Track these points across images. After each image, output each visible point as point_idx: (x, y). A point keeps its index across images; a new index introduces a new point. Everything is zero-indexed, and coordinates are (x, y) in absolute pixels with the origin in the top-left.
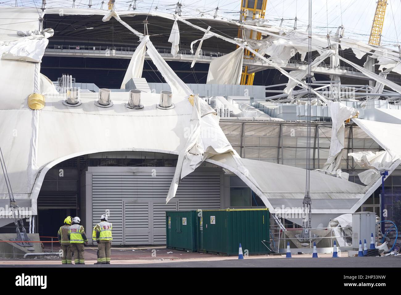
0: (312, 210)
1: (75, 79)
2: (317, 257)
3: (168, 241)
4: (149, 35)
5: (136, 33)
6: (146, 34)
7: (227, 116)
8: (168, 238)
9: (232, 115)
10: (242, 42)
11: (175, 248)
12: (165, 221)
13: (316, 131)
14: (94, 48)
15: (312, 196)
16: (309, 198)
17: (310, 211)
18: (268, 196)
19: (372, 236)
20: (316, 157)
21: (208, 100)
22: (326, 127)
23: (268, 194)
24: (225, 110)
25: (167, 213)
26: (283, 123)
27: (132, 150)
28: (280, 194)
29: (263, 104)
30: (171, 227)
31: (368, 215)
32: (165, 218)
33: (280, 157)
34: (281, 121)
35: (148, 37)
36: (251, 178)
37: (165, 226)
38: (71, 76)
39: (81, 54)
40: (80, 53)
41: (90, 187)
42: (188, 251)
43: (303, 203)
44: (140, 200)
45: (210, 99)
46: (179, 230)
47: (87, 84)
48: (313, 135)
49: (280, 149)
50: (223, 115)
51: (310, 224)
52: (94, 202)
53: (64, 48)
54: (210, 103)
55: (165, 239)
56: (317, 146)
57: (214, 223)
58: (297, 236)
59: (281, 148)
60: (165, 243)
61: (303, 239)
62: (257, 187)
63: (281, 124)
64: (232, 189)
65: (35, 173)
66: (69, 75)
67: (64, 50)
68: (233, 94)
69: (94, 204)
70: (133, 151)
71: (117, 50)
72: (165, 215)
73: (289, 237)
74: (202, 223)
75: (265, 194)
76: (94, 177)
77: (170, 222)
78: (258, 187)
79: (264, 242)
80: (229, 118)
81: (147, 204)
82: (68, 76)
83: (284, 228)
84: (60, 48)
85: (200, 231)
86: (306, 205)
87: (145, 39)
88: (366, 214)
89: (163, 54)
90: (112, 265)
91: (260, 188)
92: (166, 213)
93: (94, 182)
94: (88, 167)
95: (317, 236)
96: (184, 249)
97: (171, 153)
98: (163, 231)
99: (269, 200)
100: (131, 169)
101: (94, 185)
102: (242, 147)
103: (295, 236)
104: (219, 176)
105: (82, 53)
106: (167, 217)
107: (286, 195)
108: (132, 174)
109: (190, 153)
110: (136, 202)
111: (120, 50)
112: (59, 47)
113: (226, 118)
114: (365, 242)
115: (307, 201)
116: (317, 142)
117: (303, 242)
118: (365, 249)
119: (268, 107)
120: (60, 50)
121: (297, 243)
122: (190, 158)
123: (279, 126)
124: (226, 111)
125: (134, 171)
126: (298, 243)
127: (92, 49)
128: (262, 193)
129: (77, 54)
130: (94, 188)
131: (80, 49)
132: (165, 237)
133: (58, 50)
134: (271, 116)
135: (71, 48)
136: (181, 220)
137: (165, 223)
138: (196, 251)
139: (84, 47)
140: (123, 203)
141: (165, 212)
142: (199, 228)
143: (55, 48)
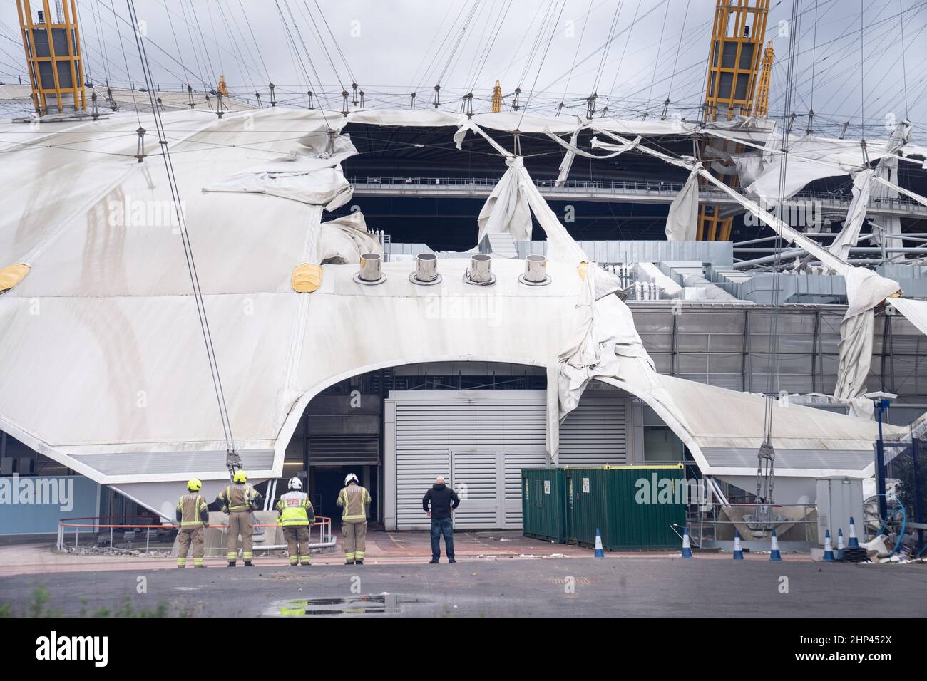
0: (775, 470)
1: (389, 236)
2: (742, 558)
3: (525, 522)
4: (522, 155)
5: (503, 152)
6: (518, 154)
7: (655, 299)
8: (525, 518)
9: (663, 296)
10: (694, 163)
11: (535, 535)
12: (520, 485)
13: (817, 325)
14: (438, 181)
15: (776, 444)
16: (771, 448)
17: (771, 472)
18: (702, 442)
19: (852, 522)
20: (817, 370)
21: (626, 269)
22: (834, 314)
23: (703, 439)
24: (650, 286)
25: (524, 471)
26: (750, 309)
27: (466, 360)
28: (725, 440)
29: (724, 275)
30: (529, 497)
31: (846, 482)
32: (520, 481)
33: (746, 370)
34: (746, 306)
35: (520, 159)
36: (674, 409)
37: (521, 495)
38: (383, 232)
39: (415, 192)
40: (413, 190)
41: (394, 425)
42: (553, 542)
43: (759, 457)
44: (480, 449)
45: (629, 268)
46: (541, 503)
47: (413, 244)
48: (810, 330)
49: (747, 357)
50: (646, 295)
51: (771, 495)
52: (399, 452)
53: (385, 182)
54: (628, 275)
55: (521, 520)
56: (818, 351)
57: (588, 491)
58: (746, 517)
59: (747, 354)
60: (520, 526)
61: (757, 524)
62: (683, 427)
63: (746, 311)
64: (646, 429)
65: (289, 402)
66: (380, 231)
67: (385, 186)
68: (672, 257)
69: (399, 457)
70: (468, 361)
71: (478, 183)
72: (520, 476)
73: (731, 519)
74: (571, 490)
75: (697, 439)
76: (399, 408)
77: (527, 489)
78: (685, 426)
79: (674, 526)
80: (658, 301)
81: (493, 456)
82: (378, 232)
83: (727, 503)
84: (378, 183)
85: (569, 504)
86: (764, 460)
87: (516, 164)
88: (843, 480)
89: (542, 189)
90: (366, 565)
91: (688, 428)
92: (522, 471)
93: (399, 418)
94: (390, 391)
95: (785, 519)
96: (548, 537)
97: (534, 364)
98: (518, 505)
99: (703, 450)
100: (464, 394)
101: (399, 423)
102: (674, 354)
103: (744, 517)
104: (624, 406)
105: (417, 191)
106: (524, 479)
107: (738, 441)
108: (466, 403)
109: (568, 364)
110: (474, 453)
111: (483, 183)
112: (375, 180)
113: (652, 301)
114: (840, 534)
115: (766, 452)
116: (818, 342)
117: (756, 530)
118: (841, 547)
119: (731, 279)
120: (377, 186)
121: (744, 531)
122: (569, 374)
123: (743, 315)
124: (652, 289)
125: (471, 398)
126: (746, 531)
127: (434, 182)
128: (691, 438)
129: (407, 193)
130: (399, 428)
131: (413, 183)
132: (521, 515)
133: (373, 186)
134: (736, 297)
135: (397, 182)
136: (543, 484)
137: (520, 490)
138: (565, 543)
139: (419, 179)
140: (450, 454)
141: (519, 471)
142: (568, 500)
143: (369, 183)
